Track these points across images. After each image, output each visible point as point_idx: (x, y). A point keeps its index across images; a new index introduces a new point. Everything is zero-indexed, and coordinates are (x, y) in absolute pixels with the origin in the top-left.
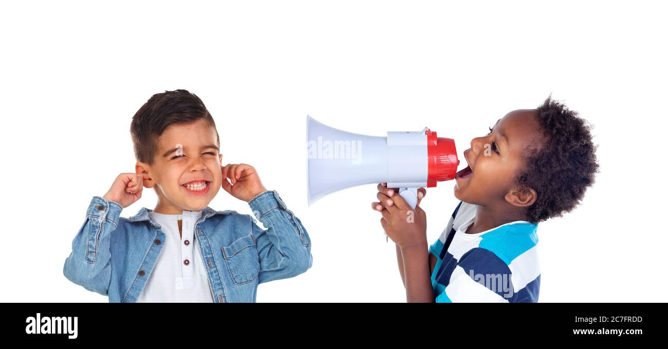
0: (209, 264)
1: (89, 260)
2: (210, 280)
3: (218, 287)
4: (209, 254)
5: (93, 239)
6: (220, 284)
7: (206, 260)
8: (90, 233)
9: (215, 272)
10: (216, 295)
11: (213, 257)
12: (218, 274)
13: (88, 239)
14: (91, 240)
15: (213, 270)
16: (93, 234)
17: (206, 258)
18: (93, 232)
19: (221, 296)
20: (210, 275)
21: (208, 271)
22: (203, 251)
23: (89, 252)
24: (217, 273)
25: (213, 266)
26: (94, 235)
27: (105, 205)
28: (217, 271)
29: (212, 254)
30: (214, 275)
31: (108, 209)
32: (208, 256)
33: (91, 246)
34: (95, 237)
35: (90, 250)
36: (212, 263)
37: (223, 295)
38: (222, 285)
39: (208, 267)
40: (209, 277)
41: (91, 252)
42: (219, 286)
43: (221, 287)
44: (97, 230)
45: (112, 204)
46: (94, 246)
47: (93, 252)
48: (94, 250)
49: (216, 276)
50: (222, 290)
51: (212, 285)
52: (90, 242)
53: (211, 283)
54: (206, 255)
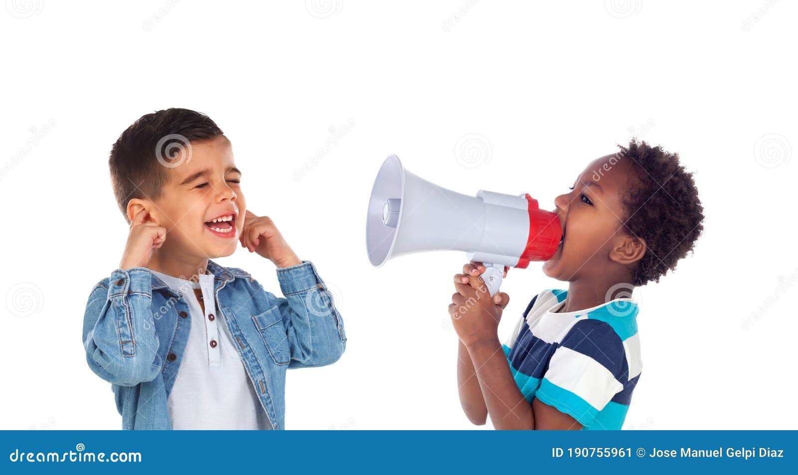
0: (240, 344)
1: (125, 353)
2: (246, 362)
3: (256, 371)
4: (237, 331)
5: (124, 325)
6: (258, 366)
7: (235, 338)
8: (117, 318)
9: (249, 352)
10: (257, 381)
11: (242, 334)
12: (254, 354)
13: (116, 327)
14: (121, 327)
15: (246, 350)
16: (121, 318)
17: (235, 336)
18: (120, 315)
19: (261, 381)
20: (244, 356)
21: (240, 352)
22: (230, 326)
23: (122, 343)
24: (252, 353)
25: (245, 345)
26: (124, 319)
27: (123, 276)
28: (250, 351)
29: (240, 330)
30: (249, 355)
31: (129, 279)
32: (237, 333)
33: (123, 335)
34: (126, 322)
35: (124, 339)
36: (242, 342)
37: (263, 381)
38: (260, 367)
39: (240, 347)
40: (244, 359)
41: (126, 343)
42: (257, 369)
43: (260, 370)
44: (124, 311)
45: (132, 273)
46: (128, 333)
47: (129, 341)
48: (130, 339)
49: (252, 357)
50: (262, 374)
51: (249, 370)
52: (121, 329)
53: (247, 366)
54: (234, 332)
